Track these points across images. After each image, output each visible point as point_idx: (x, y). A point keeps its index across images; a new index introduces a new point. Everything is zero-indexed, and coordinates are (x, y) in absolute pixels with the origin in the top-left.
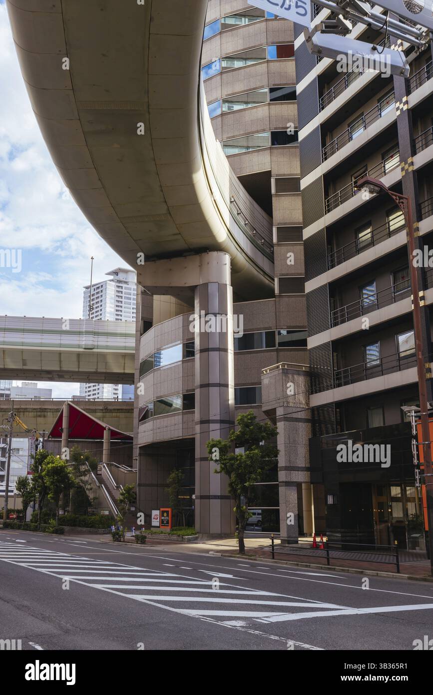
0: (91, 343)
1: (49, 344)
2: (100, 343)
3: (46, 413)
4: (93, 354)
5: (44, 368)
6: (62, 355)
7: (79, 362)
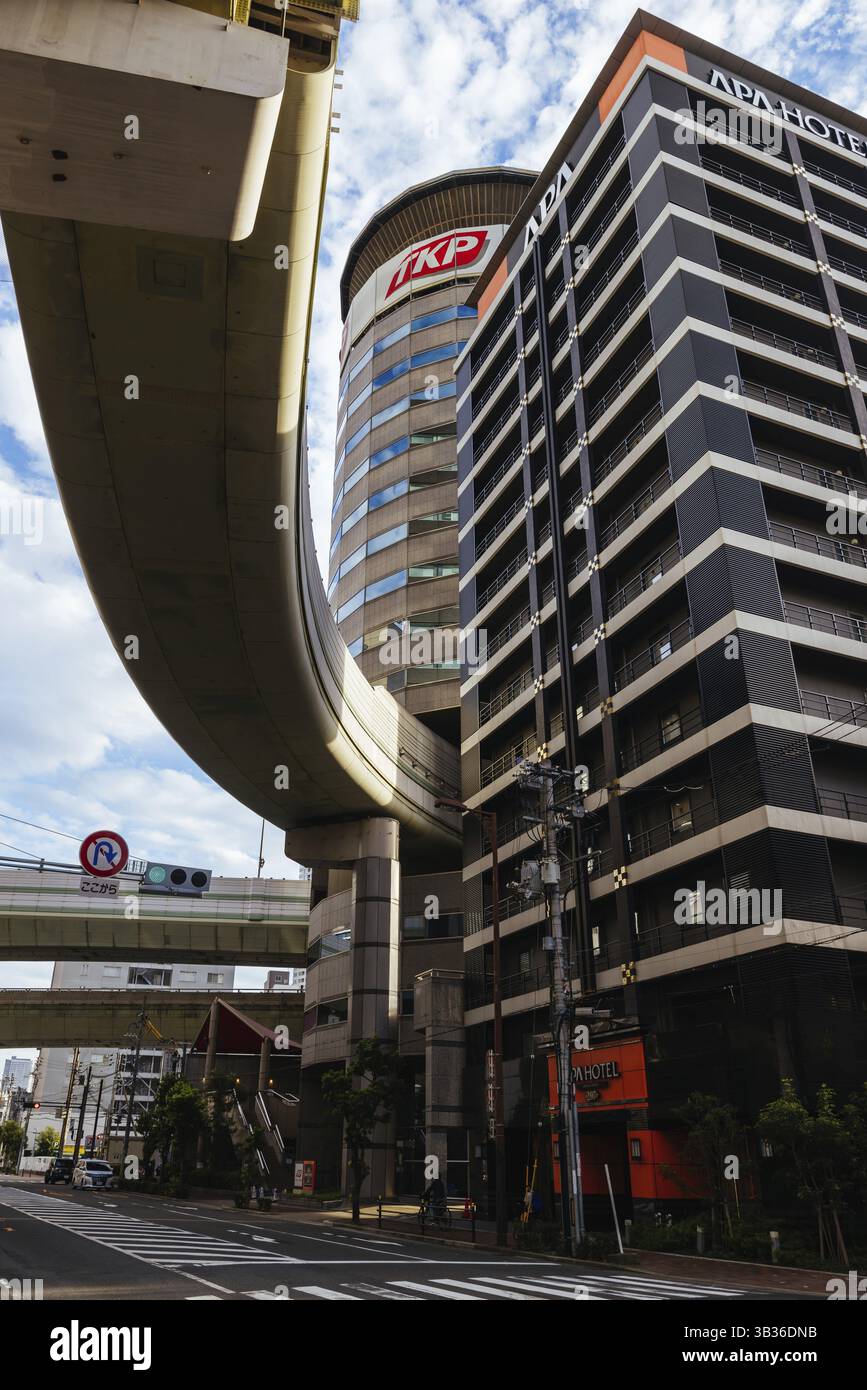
0: (259, 911)
1: (199, 914)
2: (272, 912)
3: (198, 1012)
4: (263, 927)
5: (194, 948)
6: (219, 929)
7: (242, 938)
